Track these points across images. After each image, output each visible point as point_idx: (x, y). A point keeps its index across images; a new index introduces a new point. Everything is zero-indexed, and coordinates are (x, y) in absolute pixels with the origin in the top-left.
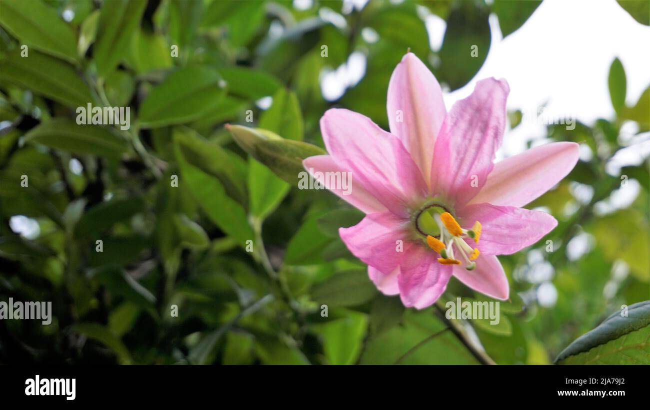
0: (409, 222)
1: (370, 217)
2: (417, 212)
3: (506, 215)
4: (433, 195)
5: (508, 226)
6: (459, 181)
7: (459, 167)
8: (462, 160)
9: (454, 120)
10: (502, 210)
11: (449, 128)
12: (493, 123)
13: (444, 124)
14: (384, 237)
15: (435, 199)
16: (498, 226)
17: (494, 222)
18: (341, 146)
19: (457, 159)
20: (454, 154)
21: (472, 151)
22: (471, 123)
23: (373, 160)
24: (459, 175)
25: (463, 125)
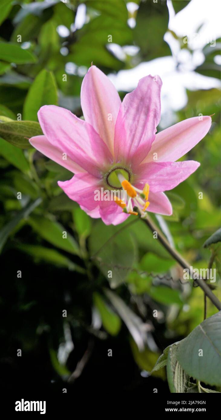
0: (102, 180)
1: (76, 176)
2: (107, 174)
3: (166, 167)
4: (117, 162)
5: (168, 174)
6: (133, 149)
7: (132, 141)
8: (134, 136)
9: (127, 108)
10: (162, 165)
11: (123, 114)
12: (152, 107)
13: (120, 111)
14: (87, 189)
15: (118, 164)
16: (161, 175)
17: (159, 173)
18: (53, 131)
19: (130, 135)
20: (128, 132)
21: (140, 129)
22: (138, 110)
23: (75, 140)
24: (133, 146)
25: (133, 111)
